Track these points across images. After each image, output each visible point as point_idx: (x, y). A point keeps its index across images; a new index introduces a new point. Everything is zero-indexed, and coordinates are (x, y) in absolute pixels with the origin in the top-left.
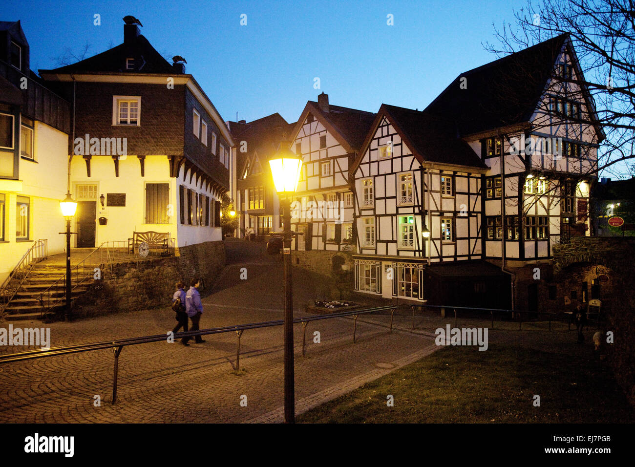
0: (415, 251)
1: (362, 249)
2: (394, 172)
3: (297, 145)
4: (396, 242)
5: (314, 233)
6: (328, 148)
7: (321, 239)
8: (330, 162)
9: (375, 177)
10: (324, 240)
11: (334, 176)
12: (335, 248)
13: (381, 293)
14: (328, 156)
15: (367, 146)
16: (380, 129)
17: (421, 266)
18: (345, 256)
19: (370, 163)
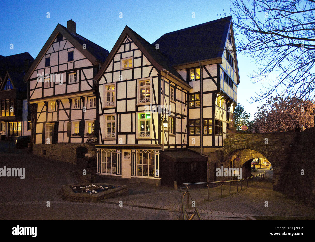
0: (152, 140)
1: (104, 140)
2: (134, 78)
3: (46, 59)
4: (135, 133)
5: (60, 129)
6: (75, 61)
7: (66, 134)
8: (76, 72)
9: (117, 82)
10: (69, 135)
11: (80, 83)
12: (79, 140)
13: (121, 174)
14: (75, 68)
15: (111, 59)
16: (123, 46)
17: (157, 151)
18: (88, 146)
19: (113, 72)
